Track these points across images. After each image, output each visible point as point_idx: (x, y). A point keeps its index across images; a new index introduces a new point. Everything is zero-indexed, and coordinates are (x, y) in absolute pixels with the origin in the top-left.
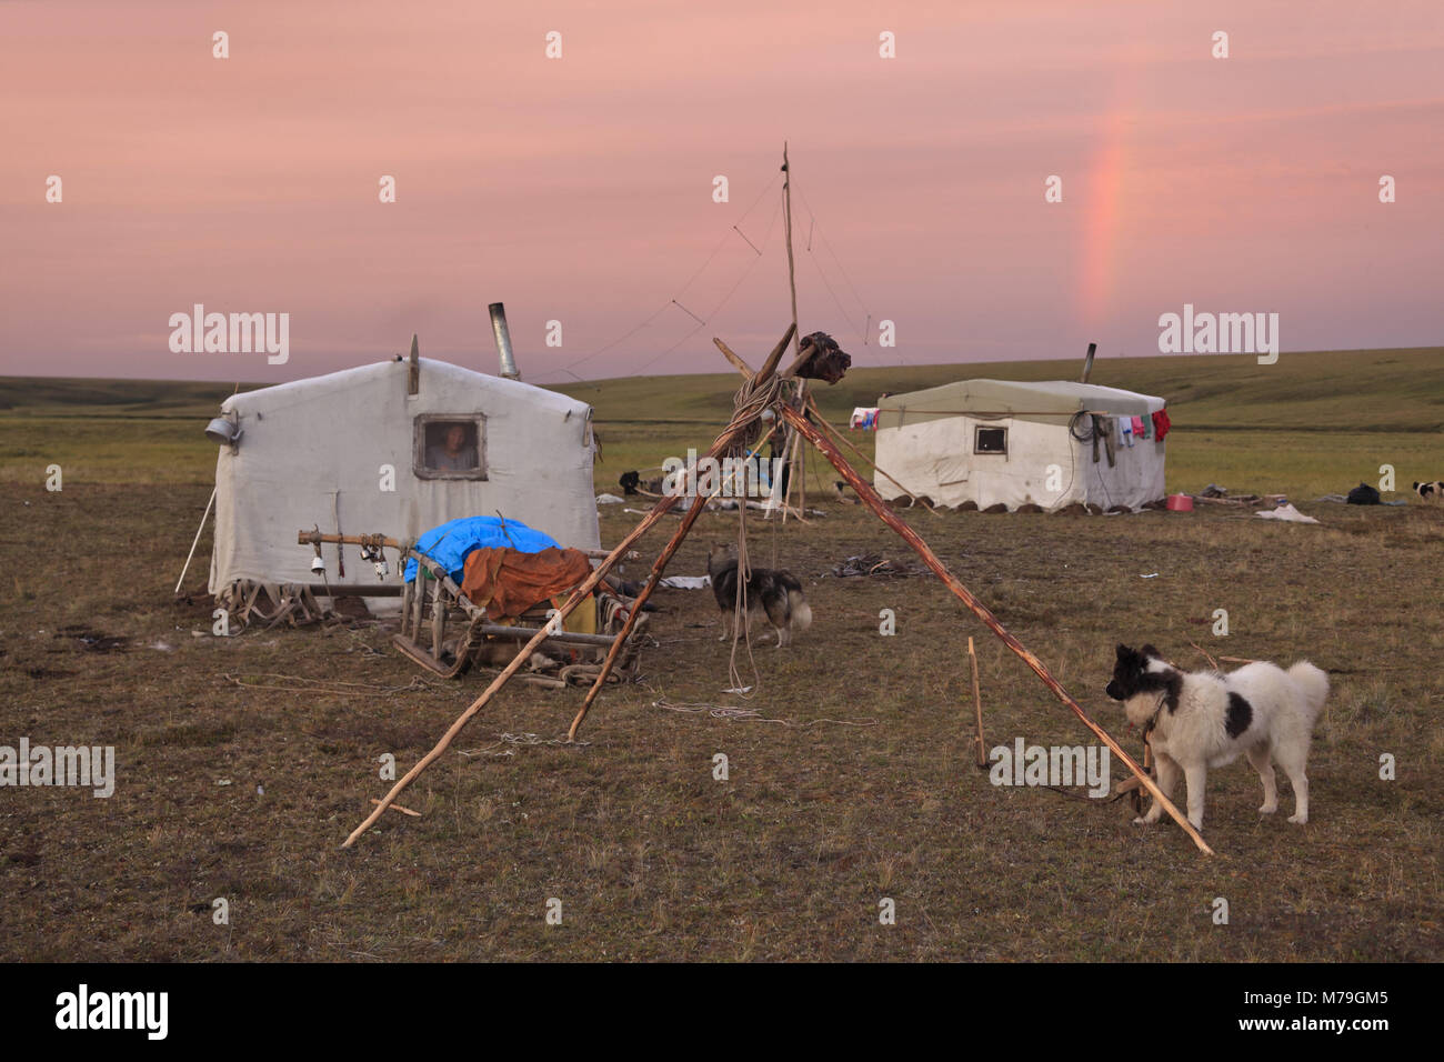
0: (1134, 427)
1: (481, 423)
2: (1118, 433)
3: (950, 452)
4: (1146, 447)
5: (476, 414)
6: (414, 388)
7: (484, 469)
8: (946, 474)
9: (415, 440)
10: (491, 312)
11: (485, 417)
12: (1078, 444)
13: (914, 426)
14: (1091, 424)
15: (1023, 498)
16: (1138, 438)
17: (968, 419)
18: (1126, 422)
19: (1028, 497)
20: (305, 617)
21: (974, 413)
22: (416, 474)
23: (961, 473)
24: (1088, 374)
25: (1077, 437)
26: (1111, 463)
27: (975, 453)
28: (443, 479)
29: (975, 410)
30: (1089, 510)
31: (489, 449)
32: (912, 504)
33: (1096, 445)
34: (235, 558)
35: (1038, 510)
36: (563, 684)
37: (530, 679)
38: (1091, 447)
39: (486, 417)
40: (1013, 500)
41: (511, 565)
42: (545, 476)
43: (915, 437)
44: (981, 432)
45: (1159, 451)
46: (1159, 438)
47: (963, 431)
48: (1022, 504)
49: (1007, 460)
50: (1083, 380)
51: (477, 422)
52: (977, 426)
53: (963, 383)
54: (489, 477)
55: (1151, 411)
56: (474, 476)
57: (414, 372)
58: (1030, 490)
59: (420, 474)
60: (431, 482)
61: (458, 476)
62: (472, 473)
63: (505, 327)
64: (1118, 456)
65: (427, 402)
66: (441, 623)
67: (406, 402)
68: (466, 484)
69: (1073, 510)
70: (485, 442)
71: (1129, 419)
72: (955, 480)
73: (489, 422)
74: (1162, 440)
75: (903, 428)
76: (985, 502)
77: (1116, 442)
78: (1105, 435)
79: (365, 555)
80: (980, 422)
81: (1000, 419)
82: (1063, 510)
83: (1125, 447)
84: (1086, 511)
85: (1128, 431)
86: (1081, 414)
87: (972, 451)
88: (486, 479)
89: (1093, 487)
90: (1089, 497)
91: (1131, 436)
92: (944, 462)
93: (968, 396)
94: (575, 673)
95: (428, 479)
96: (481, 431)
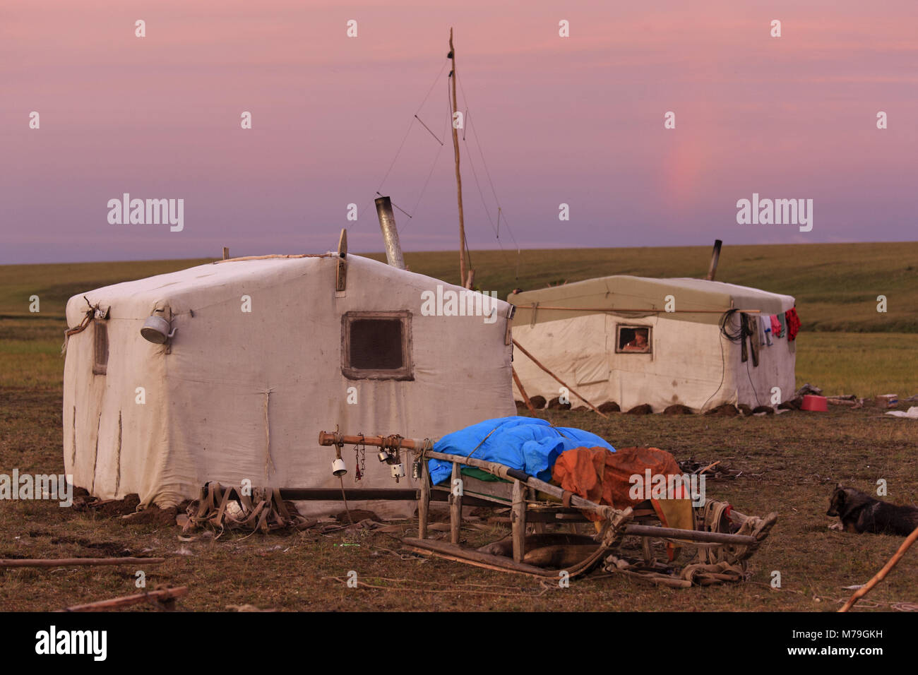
0: (773, 326)
1: (406, 322)
2: (760, 331)
3: (589, 351)
4: (780, 345)
5: (402, 311)
6: (341, 285)
7: (409, 369)
8: (583, 375)
9: (343, 339)
10: (378, 206)
11: (410, 315)
12: (729, 342)
13: (548, 323)
14: (739, 324)
15: (669, 398)
16: (775, 337)
17: (609, 317)
18: (767, 320)
19: (675, 398)
20: (276, 522)
21: (615, 311)
22: (344, 373)
23: (601, 373)
24: (714, 271)
25: (728, 336)
26: (756, 364)
27: (616, 352)
28: (371, 379)
29: (616, 307)
30: (741, 411)
31: (415, 347)
32: (547, 405)
33: (744, 344)
34: (168, 461)
35: (687, 411)
36: (689, 583)
37: (656, 579)
38: (739, 347)
39: (412, 314)
40: (659, 400)
41: (614, 465)
42: (470, 376)
43: (550, 335)
44: (622, 330)
45: (791, 350)
46: (791, 338)
47: (604, 328)
48: (670, 405)
49: (652, 359)
50: (709, 276)
51: (402, 320)
52: (619, 324)
53: (603, 278)
54: (415, 377)
55: (785, 309)
56: (400, 376)
57: (343, 268)
58: (676, 391)
59: (347, 373)
60: (359, 382)
61: (385, 376)
62: (398, 372)
63: (392, 222)
64: (762, 355)
65: (354, 299)
66: (523, 524)
67: (335, 299)
68: (393, 384)
69: (724, 410)
70: (410, 341)
71: (768, 317)
72: (593, 380)
73: (414, 320)
74: (793, 339)
75: (537, 325)
76: (628, 402)
77: (759, 341)
78: (751, 334)
79: (383, 456)
80: (621, 320)
81: (644, 317)
82: (714, 411)
83: (765, 346)
84: (738, 412)
85: (769, 330)
86: (731, 312)
87: (613, 349)
88: (411, 379)
89: (742, 387)
90: (739, 398)
91: (770, 334)
92: (583, 361)
93: (608, 293)
94: (699, 573)
95: (356, 379)
96: (406, 331)
